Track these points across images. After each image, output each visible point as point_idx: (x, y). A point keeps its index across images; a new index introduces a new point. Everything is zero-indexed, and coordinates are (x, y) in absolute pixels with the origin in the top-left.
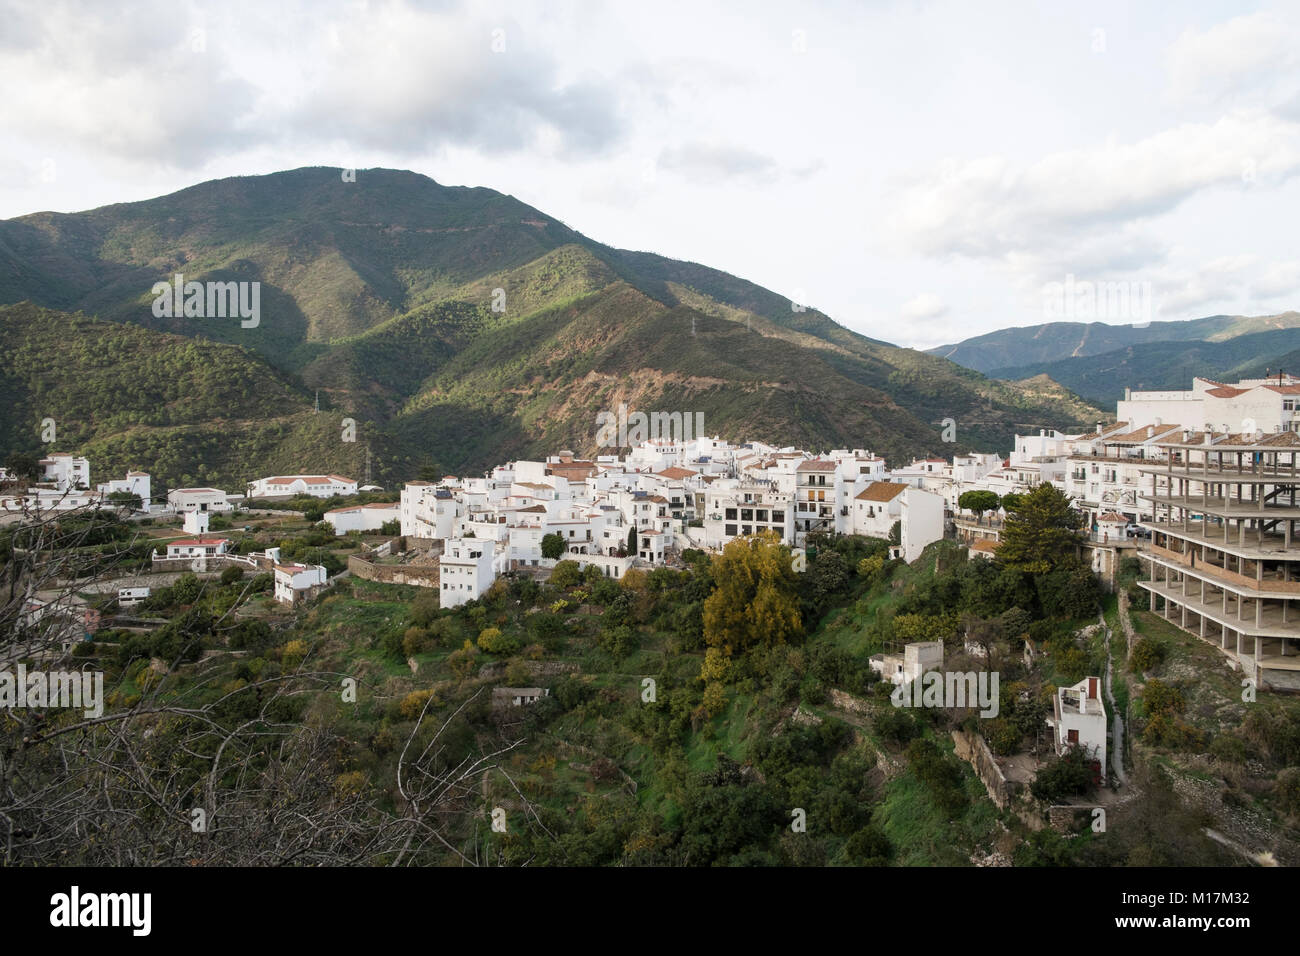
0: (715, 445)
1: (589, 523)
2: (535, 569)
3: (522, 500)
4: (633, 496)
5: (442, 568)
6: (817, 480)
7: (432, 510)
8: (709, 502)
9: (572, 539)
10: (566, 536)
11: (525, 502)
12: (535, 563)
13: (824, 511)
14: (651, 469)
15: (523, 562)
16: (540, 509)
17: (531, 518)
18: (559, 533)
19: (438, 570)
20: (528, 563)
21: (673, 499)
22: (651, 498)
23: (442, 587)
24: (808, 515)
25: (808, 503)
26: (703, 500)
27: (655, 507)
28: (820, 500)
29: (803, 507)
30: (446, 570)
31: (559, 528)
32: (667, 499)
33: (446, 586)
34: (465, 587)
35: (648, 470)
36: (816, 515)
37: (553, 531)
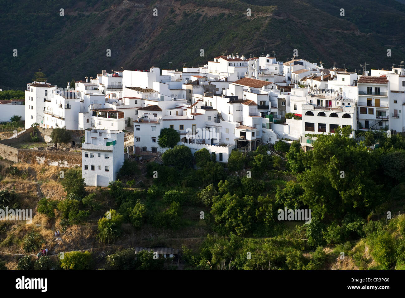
0: (268, 61)
1: (194, 119)
2: (154, 154)
3: (134, 100)
4: (228, 100)
5: (83, 153)
6: (374, 90)
7: (61, 107)
8: (289, 105)
9: (182, 131)
10: (177, 128)
11: (136, 102)
12: (154, 149)
13: (380, 113)
14: (226, 79)
15: (144, 149)
16: (156, 108)
17: (151, 115)
18: (172, 126)
19: (80, 154)
20: (149, 149)
21: (261, 102)
22: (242, 101)
23: (83, 167)
24: (367, 116)
25: (368, 108)
26: (284, 103)
27: (246, 108)
28: (376, 106)
29: (363, 111)
30: (86, 155)
31: (172, 123)
32: (256, 102)
33: (86, 168)
34: (103, 169)
35: (224, 79)
36: (374, 117)
37: (167, 125)
